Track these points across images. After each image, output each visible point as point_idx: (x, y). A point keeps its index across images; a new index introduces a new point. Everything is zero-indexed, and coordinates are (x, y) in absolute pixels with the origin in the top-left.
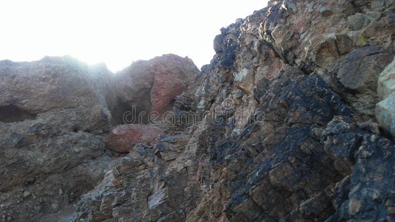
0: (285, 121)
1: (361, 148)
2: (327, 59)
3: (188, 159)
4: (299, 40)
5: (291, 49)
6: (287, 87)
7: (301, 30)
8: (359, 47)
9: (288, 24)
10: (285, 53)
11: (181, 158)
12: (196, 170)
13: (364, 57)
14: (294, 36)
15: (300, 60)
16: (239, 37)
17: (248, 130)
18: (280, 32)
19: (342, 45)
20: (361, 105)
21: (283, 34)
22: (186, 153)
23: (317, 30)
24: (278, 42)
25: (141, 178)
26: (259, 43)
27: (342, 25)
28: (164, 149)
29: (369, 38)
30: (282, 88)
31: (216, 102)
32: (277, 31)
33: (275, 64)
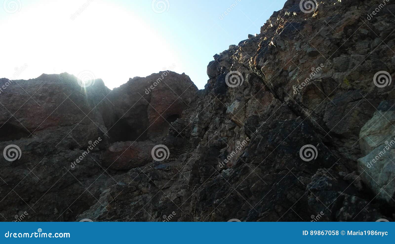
0: (272, 166)
1: (342, 209)
2: (314, 101)
3: (181, 188)
4: (288, 78)
5: (281, 85)
6: (275, 129)
7: (290, 68)
8: (344, 90)
9: (277, 60)
10: (275, 89)
11: (174, 187)
12: (189, 201)
13: (348, 103)
14: (283, 73)
15: (288, 99)
16: (231, 67)
17: (237, 173)
18: (269, 68)
19: (328, 88)
20: (347, 150)
21: (272, 70)
22: (180, 181)
23: (304, 70)
24: (268, 78)
25: (135, 205)
26: (250, 76)
27: (328, 66)
28: (158, 177)
29: (354, 81)
30: (270, 131)
31: (210, 130)
32: (266, 67)
33: (266, 97)
